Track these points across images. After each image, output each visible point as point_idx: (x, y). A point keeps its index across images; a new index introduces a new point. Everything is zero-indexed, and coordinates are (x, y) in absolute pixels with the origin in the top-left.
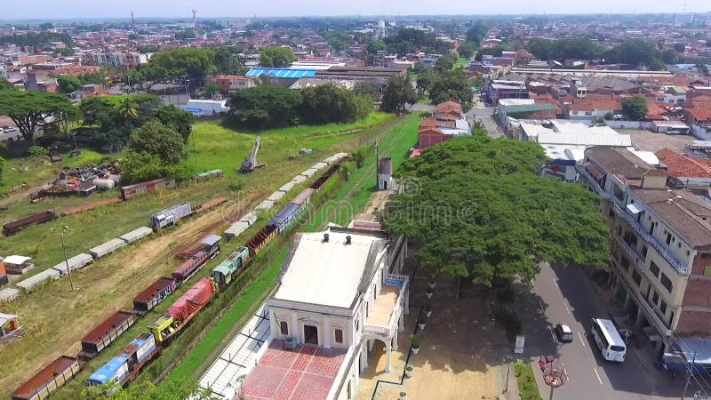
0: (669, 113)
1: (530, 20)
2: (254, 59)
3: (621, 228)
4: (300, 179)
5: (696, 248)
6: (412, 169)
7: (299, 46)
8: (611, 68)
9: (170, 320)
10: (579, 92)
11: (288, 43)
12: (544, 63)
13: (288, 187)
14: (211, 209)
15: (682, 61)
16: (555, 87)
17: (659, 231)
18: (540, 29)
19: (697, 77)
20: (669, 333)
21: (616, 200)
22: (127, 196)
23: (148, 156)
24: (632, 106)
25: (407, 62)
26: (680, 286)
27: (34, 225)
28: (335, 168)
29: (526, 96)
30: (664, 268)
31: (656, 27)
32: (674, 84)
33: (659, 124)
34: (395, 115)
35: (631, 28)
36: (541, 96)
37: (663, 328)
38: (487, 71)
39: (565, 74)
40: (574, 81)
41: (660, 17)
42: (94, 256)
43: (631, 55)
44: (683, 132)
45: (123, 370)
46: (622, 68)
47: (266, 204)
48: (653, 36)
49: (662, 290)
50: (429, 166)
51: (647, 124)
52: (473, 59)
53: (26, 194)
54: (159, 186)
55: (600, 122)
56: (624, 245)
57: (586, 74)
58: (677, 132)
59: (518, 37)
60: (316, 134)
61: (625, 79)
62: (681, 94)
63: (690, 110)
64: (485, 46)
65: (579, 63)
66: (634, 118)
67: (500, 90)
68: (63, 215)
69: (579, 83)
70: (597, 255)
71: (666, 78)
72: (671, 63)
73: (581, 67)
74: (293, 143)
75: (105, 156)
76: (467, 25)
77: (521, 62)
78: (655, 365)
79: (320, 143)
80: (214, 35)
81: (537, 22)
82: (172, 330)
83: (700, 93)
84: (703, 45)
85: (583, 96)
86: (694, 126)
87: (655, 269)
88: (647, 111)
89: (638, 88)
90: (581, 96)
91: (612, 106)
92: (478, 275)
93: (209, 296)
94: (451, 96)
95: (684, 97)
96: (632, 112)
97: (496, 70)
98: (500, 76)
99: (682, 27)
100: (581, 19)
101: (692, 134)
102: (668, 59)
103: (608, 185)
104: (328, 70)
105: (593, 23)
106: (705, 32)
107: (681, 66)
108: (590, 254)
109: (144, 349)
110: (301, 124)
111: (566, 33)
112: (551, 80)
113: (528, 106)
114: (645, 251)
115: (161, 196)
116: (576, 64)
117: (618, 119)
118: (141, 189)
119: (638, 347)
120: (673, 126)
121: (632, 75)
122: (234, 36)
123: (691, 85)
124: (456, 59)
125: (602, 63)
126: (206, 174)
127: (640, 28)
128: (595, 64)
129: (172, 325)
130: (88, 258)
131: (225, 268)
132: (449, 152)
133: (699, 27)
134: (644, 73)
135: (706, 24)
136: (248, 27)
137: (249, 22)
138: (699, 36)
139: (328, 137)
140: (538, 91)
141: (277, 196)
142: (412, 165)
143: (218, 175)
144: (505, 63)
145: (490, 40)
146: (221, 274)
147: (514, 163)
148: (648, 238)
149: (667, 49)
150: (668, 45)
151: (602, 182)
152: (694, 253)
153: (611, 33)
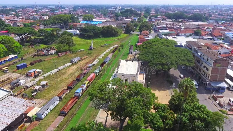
0: (207, 34)
1: (164, 7)
2: (81, 18)
3: (196, 59)
4: (107, 51)
5: (214, 60)
6: (141, 47)
7: (93, 14)
8: (190, 22)
9: (88, 82)
10: (182, 28)
11: (89, 13)
12: (170, 20)
13: (105, 53)
14: (85, 59)
15: (211, 20)
16: (175, 27)
17: (206, 58)
18: (167, 9)
19: (215, 24)
20: (208, 81)
21: (195, 53)
22: (60, 56)
23: (65, 45)
24: (197, 32)
25: (129, 19)
26: (210, 69)
27: (38, 63)
28: (116, 48)
29: (166, 29)
30: (207, 66)
31: (203, 9)
32: (209, 26)
33: (204, 37)
34: (129, 35)
35: (196, 9)
36: (171, 30)
37: (207, 80)
38: (154, 22)
39: (177, 23)
40: (180, 25)
41: (204, 6)
42: (59, 69)
43: (196, 18)
44: (211, 39)
45: (81, 91)
46: (194, 21)
47: (100, 57)
48: (202, 12)
49: (206, 71)
50: (146, 46)
51: (201, 37)
52: (148, 19)
53: (30, 55)
54: (68, 53)
55: (188, 36)
56: (197, 63)
57: (183, 23)
58: (210, 39)
59: (161, 12)
60: (107, 40)
61: (194, 25)
62: (211, 29)
63: (213, 33)
64: (151, 15)
65: (181, 20)
66: (198, 36)
67: (159, 28)
68: (44, 61)
69: (181, 26)
70: (191, 64)
71: (206, 24)
72: (208, 20)
73: (181, 21)
74: (101, 42)
75: (48, 46)
76: (144, 8)
77: (163, 19)
78: (205, 89)
79: (109, 42)
80: (63, 10)
81: (167, 7)
82: (88, 84)
83: (216, 29)
84: (217, 15)
85: (183, 29)
86: (214, 38)
87: (204, 67)
88: (201, 33)
89: (198, 27)
90: (182, 29)
91: (191, 32)
92: (164, 68)
93: (94, 77)
94: (145, 29)
95: (211, 30)
96: (197, 34)
97: (156, 22)
98: (158, 24)
99: (211, 9)
100: (180, 6)
101: (214, 40)
102: (207, 19)
103: (193, 49)
104: (105, 22)
105: (184, 8)
106: (218, 11)
107: (211, 21)
108: (190, 63)
109: (85, 87)
110: (102, 37)
111: (176, 11)
112: (173, 25)
113: (168, 32)
114: (202, 63)
115: (69, 56)
116: (180, 20)
117: (193, 36)
118: (64, 54)
119: (201, 86)
120: (209, 38)
121: (196, 23)
122: (70, 11)
123: (213, 26)
124: (143, 19)
125: (188, 20)
126: (80, 50)
127: (198, 9)
128: (186, 20)
129: (88, 83)
130: (57, 70)
131: (97, 71)
132: (151, 42)
133: (216, 9)
134: (200, 23)
135: (218, 8)
136: (73, 8)
137: (73, 6)
138: (216, 12)
139: (111, 41)
140: (170, 28)
141: (102, 55)
142: (141, 46)
143: (83, 51)
144: (159, 20)
145: (153, 13)
146: (96, 72)
147: (168, 45)
148: (203, 60)
149: (206, 16)
150: (207, 15)
151: (191, 49)
152: (213, 61)
153: (189, 11)
